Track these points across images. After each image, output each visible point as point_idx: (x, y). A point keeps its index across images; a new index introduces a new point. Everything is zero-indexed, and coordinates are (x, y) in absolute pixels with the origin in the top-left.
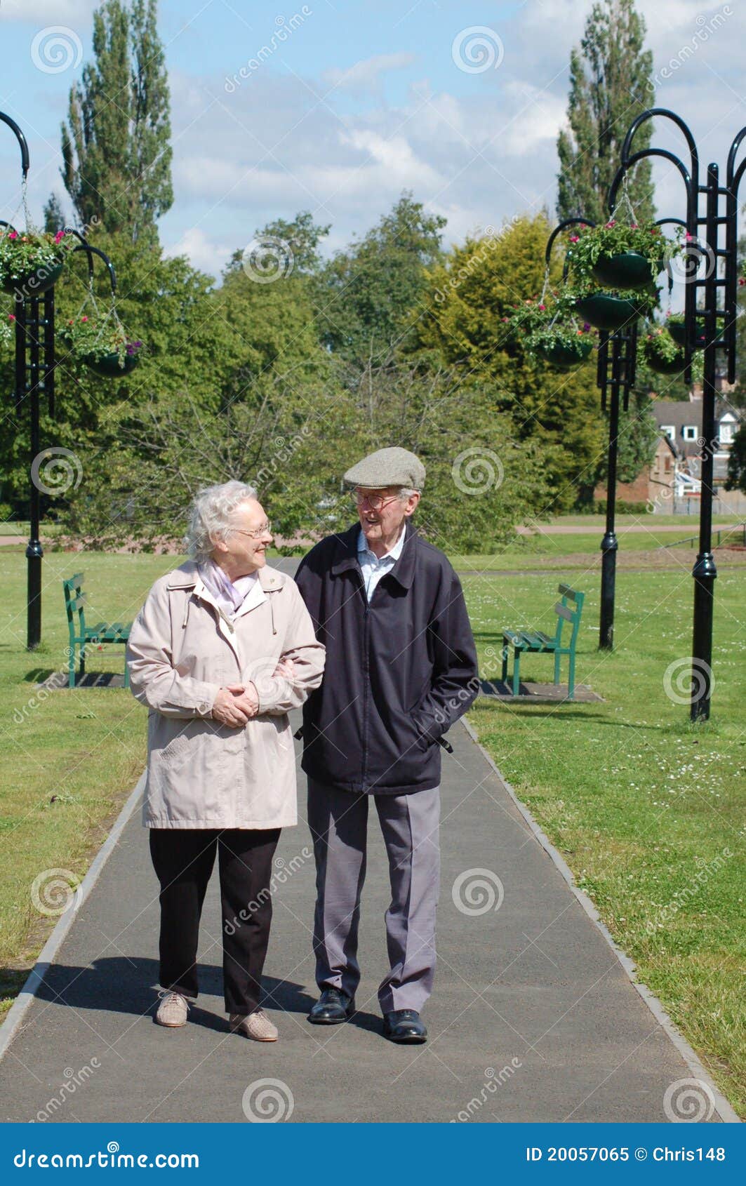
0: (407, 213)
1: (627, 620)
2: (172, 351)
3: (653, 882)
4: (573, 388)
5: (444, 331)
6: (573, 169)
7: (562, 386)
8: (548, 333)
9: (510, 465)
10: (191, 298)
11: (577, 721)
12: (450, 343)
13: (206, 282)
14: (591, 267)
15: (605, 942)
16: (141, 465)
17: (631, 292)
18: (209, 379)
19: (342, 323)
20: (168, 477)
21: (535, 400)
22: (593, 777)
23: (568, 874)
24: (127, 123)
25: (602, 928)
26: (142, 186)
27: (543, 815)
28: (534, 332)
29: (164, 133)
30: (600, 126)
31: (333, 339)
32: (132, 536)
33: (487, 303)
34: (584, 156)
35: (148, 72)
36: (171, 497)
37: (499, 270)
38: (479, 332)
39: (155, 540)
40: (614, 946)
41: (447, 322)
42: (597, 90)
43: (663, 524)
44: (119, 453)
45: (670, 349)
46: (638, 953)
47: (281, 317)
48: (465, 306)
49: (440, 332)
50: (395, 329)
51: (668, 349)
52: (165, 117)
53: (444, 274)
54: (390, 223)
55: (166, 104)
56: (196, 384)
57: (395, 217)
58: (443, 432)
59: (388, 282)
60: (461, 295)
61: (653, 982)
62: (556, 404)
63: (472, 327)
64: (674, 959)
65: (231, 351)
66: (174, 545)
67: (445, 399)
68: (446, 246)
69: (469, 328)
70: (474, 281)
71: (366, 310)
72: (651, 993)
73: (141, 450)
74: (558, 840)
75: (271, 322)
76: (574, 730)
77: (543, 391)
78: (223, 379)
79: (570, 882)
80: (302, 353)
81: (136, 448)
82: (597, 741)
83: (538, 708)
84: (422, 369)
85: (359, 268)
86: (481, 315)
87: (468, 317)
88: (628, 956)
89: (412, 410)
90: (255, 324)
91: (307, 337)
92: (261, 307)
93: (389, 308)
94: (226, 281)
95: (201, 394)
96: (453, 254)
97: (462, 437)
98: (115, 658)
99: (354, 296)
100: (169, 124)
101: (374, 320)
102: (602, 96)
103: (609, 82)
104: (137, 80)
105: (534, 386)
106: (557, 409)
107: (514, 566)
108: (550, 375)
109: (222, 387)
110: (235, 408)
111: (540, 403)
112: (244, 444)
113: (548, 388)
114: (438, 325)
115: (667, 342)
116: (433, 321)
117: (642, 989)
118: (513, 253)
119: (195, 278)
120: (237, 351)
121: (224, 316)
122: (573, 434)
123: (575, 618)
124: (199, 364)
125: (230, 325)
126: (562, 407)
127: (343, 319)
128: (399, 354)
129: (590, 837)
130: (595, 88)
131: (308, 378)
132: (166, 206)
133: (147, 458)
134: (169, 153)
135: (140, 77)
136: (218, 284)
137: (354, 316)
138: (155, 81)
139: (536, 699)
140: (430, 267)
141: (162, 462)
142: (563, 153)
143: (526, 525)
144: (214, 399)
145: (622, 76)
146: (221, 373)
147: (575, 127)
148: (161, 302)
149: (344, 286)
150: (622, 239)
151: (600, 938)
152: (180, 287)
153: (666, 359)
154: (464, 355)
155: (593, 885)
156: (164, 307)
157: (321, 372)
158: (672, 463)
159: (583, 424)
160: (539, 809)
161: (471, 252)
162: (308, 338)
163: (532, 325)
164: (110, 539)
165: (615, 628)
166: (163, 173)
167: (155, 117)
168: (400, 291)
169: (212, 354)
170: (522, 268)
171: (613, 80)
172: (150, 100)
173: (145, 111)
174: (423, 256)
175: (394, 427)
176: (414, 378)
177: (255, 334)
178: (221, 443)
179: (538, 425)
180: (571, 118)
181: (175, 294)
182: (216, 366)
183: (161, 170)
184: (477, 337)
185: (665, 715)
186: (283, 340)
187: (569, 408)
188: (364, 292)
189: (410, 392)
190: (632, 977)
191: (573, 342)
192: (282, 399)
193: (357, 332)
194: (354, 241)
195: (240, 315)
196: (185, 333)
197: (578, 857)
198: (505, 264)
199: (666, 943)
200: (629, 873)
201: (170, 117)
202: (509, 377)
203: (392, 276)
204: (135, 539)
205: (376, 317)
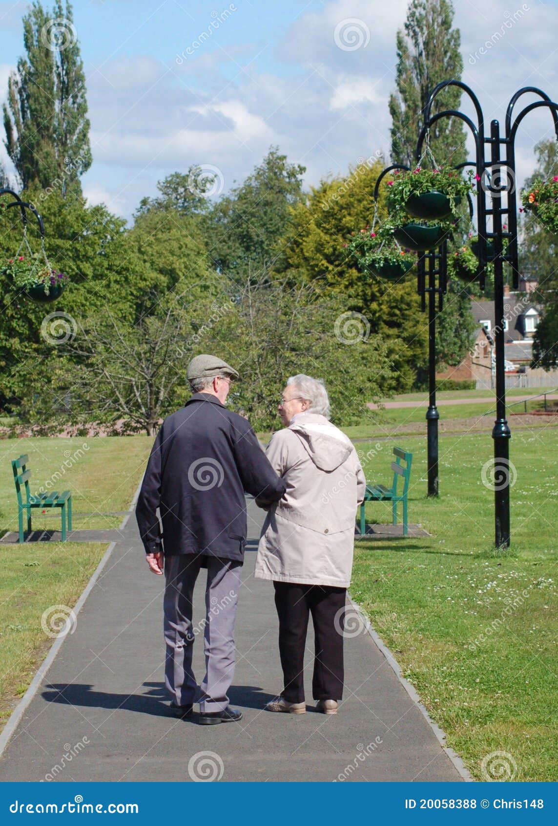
0: (275, 164)
1: (451, 473)
2: (96, 277)
3: (461, 671)
4: (409, 294)
5: (307, 254)
6: (402, 124)
7: (401, 293)
8: (378, 255)
9: (361, 355)
10: (109, 237)
11: (408, 553)
12: (312, 263)
13: (120, 223)
14: (403, 204)
15: (423, 718)
16: (74, 368)
17: (436, 221)
18: (125, 298)
19: (228, 251)
20: (97, 376)
21: (380, 305)
22: (419, 594)
23: (397, 668)
24: (53, 103)
25: (421, 708)
26: (67, 151)
27: (380, 624)
28: (367, 254)
29: (82, 109)
30: (422, 89)
31: (222, 263)
32: (70, 423)
33: (339, 231)
34: (411, 113)
35: (68, 62)
36: (98, 392)
37: (347, 204)
38: (333, 254)
39: (87, 426)
40: (429, 721)
41: (309, 246)
42: (418, 61)
43: (482, 397)
44: (57, 360)
45: (473, 263)
46: (448, 724)
47: (180, 248)
48: (322, 234)
49: (304, 255)
50: (269, 254)
51: (471, 263)
52: (82, 97)
53: (305, 210)
54: (262, 172)
55: (83, 87)
56: (115, 302)
57: (265, 166)
58: (308, 333)
59: (262, 219)
60: (318, 225)
61: (458, 746)
62: (396, 307)
63: (328, 250)
64: (474, 728)
65: (141, 276)
66: (103, 429)
67: (309, 307)
68: (305, 188)
69: (326, 251)
70: (329, 215)
71: (246, 241)
72: (456, 754)
73: (75, 357)
74: (391, 643)
75: (172, 253)
76: (407, 559)
77: (385, 298)
78: (137, 297)
79: (398, 674)
80: (198, 276)
81: (71, 356)
82: (424, 567)
83: (380, 544)
84: (290, 284)
85: (240, 207)
86: (335, 241)
87: (325, 242)
88: (440, 728)
89: (283, 318)
90: (160, 254)
91: (200, 262)
92: (165, 241)
93: (263, 238)
94: (136, 221)
95: (121, 310)
96: (312, 194)
97: (322, 335)
98: (55, 518)
99: (236, 230)
100: (85, 101)
101: (253, 248)
102: (422, 65)
103: (427, 55)
104: (60, 69)
105: (378, 294)
106: (397, 312)
107: (364, 435)
108: (391, 285)
109: (136, 304)
110: (147, 320)
111: (383, 307)
112: (154, 348)
113: (389, 295)
114: (302, 249)
115: (470, 258)
116: (298, 246)
117: (450, 752)
118: (358, 191)
119: (110, 221)
120: (146, 276)
121: (136, 250)
122: (410, 330)
123: (406, 473)
124: (118, 287)
125: (140, 256)
126: (400, 310)
127: (229, 248)
128: (272, 273)
129: (415, 640)
130: (417, 60)
131: (202, 294)
132: (87, 165)
133: (78, 363)
134: (87, 123)
135: (63, 66)
136: (130, 225)
137: (237, 245)
138: (75, 69)
139: (378, 536)
140: (294, 204)
141: (92, 365)
142: (394, 112)
143: (375, 402)
144: (130, 314)
145: (437, 50)
146: (135, 292)
147: (402, 91)
148: (85, 240)
149: (228, 223)
150: (427, 182)
151: (419, 714)
152: (99, 228)
153: (470, 270)
154: (323, 272)
155: (415, 675)
156: (88, 244)
157: (212, 290)
158: (489, 349)
159: (418, 322)
160: (378, 621)
161: (325, 191)
162: (202, 264)
163: (365, 248)
164: (53, 427)
165: (441, 479)
166: (83, 140)
167: (75, 97)
168: (271, 224)
169: (126, 279)
170: (365, 202)
171: (431, 52)
172: (70, 84)
173: (67, 93)
174: (289, 196)
175: (270, 331)
176: (284, 291)
177: (161, 262)
178: (136, 348)
179: (383, 325)
180: (399, 84)
181: (96, 233)
182: (130, 287)
183: (82, 137)
184: (332, 258)
185: (478, 545)
186: (183, 266)
187: (406, 310)
188: (244, 226)
189: (281, 303)
190: (443, 743)
191: (397, 261)
192: (182, 312)
193: (239, 257)
194: (235, 186)
195: (148, 248)
196: (106, 264)
197: (406, 656)
198: (352, 200)
199: (469, 716)
200: (443, 666)
201: (87, 96)
202: (359, 287)
203: (265, 213)
204: (72, 425)
205: (254, 246)
